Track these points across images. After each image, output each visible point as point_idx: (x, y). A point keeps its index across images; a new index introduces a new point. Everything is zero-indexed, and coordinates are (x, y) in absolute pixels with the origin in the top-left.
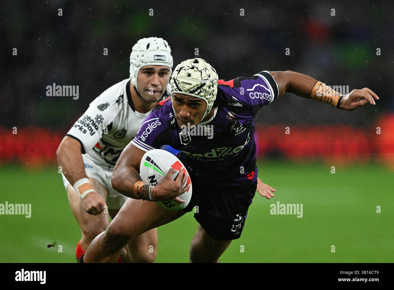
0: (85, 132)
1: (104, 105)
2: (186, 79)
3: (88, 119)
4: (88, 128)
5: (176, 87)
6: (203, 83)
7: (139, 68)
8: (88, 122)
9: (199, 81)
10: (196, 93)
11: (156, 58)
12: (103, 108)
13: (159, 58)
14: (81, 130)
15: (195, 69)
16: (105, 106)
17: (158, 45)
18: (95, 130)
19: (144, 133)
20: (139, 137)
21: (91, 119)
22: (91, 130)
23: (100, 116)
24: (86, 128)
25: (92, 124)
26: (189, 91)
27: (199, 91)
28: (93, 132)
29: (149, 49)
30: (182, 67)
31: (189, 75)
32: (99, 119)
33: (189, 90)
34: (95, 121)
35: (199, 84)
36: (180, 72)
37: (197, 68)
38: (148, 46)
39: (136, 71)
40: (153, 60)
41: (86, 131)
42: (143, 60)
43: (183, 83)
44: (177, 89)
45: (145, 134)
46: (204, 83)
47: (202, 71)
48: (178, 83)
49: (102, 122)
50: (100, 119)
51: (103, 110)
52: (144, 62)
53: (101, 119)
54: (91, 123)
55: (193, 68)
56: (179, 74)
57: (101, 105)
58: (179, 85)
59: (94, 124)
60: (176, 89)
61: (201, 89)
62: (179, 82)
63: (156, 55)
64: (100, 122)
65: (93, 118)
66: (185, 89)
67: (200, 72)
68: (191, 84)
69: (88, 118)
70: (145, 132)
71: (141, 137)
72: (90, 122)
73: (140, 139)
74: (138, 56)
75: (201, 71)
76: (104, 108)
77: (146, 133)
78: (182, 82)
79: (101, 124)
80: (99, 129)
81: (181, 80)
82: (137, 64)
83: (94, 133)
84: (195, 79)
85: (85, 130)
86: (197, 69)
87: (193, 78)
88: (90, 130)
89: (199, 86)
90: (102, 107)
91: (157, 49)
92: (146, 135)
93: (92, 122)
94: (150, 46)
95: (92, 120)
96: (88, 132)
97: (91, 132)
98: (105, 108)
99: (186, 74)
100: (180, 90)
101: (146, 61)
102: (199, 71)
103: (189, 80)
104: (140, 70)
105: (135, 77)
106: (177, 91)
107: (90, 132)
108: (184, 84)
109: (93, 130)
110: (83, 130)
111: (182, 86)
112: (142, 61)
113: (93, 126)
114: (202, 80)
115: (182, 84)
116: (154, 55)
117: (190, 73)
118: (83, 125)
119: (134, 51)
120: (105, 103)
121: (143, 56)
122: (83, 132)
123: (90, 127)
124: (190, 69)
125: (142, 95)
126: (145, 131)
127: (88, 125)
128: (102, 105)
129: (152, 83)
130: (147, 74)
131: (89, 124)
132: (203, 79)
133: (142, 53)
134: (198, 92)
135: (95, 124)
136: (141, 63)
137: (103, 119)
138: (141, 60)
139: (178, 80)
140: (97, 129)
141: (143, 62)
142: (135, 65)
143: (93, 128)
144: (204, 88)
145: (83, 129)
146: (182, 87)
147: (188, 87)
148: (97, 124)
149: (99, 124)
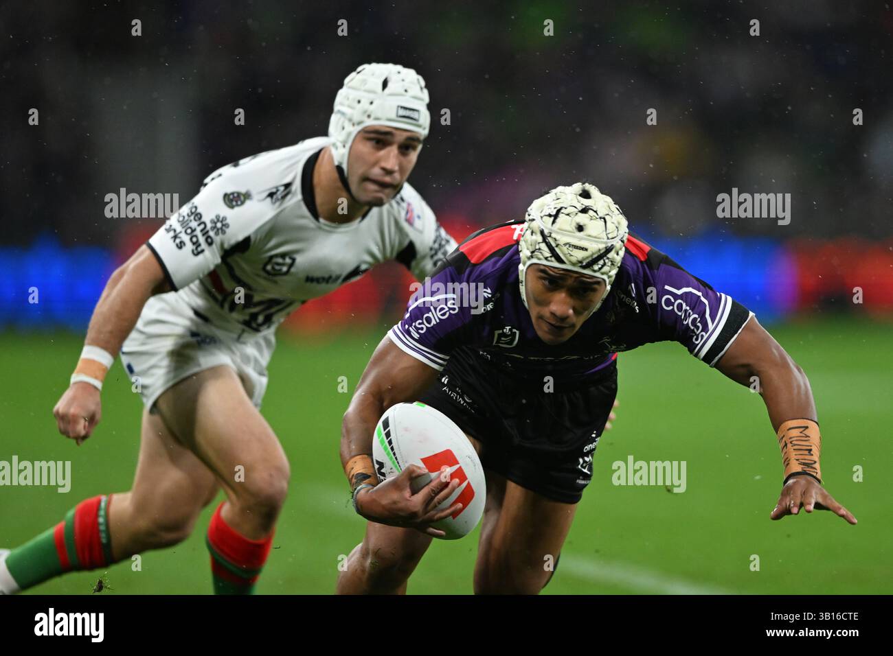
0: (181, 246)
1: (239, 194)
2: (574, 237)
3: (196, 218)
4: (191, 239)
5: (548, 254)
6: (610, 245)
7: (359, 128)
8: (194, 224)
9: (602, 243)
10: (596, 267)
11: (402, 112)
12: (234, 203)
13: (407, 113)
14: (174, 241)
15: (591, 212)
16: (242, 198)
17: (406, 85)
18: (204, 245)
19: (420, 324)
20: (407, 326)
21: (203, 219)
22: (197, 244)
23: (223, 218)
24: (186, 238)
25: (202, 231)
26: (580, 265)
27: (601, 262)
28: (199, 249)
29: (386, 90)
30: (561, 208)
31: (580, 228)
32: (219, 225)
33: (581, 262)
34: (209, 226)
35: (603, 249)
36: (558, 220)
37: (596, 212)
38: (385, 84)
39: (349, 134)
40: (393, 116)
41: (184, 244)
42: (372, 112)
43: (568, 246)
44: (551, 257)
45: (420, 326)
46: (612, 245)
47: (607, 217)
48: (554, 245)
49: (224, 233)
50: (221, 225)
51: (232, 207)
52: (373, 116)
53: (223, 225)
54: (199, 229)
55: (585, 211)
56: (557, 225)
57: (233, 194)
58: (557, 249)
59: (205, 232)
60: (549, 259)
61: (605, 258)
62: (558, 242)
63: (402, 107)
64: (220, 231)
65: (207, 218)
66: (574, 259)
67: (603, 220)
68: (586, 250)
69: (197, 215)
70: (420, 321)
71: (410, 328)
72: (199, 225)
73: (408, 332)
74: (359, 102)
75: (604, 218)
76: (237, 202)
77: (423, 323)
78: (565, 244)
79: (221, 235)
80: (214, 246)
81: (563, 239)
82: (356, 118)
83: (203, 251)
84: (595, 237)
85: (181, 242)
86: (595, 214)
87: (589, 236)
88: (194, 244)
89: (602, 252)
90: (233, 199)
91: (404, 93)
92: (422, 329)
93: (202, 226)
94: (390, 85)
95: (204, 223)
96: (189, 247)
97: (196, 248)
98: (239, 203)
99: (574, 225)
100: (560, 260)
101: (379, 115)
102: (601, 218)
103: (581, 239)
104: (359, 132)
105: (344, 146)
106: (552, 261)
107: (194, 247)
108: (571, 249)
109: (200, 245)
110: (178, 241)
111: (566, 252)
112: (368, 113)
113: (203, 235)
114: (608, 238)
115: (565, 249)
116: (398, 107)
117: (581, 224)
118: (183, 230)
119: (349, 88)
120: (243, 191)
121: (371, 103)
122: (177, 245)
123: (196, 236)
124: (580, 214)
125: (354, 187)
126: (422, 320)
127: (193, 231)
128: (236, 195)
129: (384, 164)
130: (373, 143)
131: (195, 230)
132: (610, 236)
133: (371, 96)
134: (600, 266)
135: (208, 232)
136: (365, 118)
137: (227, 226)
138: (365, 112)
139: (555, 239)
140: (210, 244)
141: (369, 116)
142: (350, 120)
143: (202, 240)
144: (610, 255)
145: (180, 238)
146: (565, 255)
147: (579, 255)
148: (212, 234)
149: (217, 234)
